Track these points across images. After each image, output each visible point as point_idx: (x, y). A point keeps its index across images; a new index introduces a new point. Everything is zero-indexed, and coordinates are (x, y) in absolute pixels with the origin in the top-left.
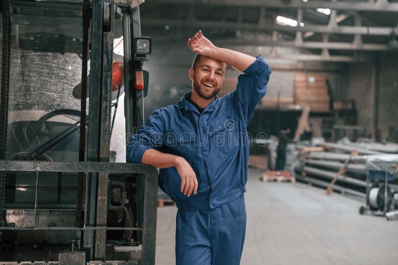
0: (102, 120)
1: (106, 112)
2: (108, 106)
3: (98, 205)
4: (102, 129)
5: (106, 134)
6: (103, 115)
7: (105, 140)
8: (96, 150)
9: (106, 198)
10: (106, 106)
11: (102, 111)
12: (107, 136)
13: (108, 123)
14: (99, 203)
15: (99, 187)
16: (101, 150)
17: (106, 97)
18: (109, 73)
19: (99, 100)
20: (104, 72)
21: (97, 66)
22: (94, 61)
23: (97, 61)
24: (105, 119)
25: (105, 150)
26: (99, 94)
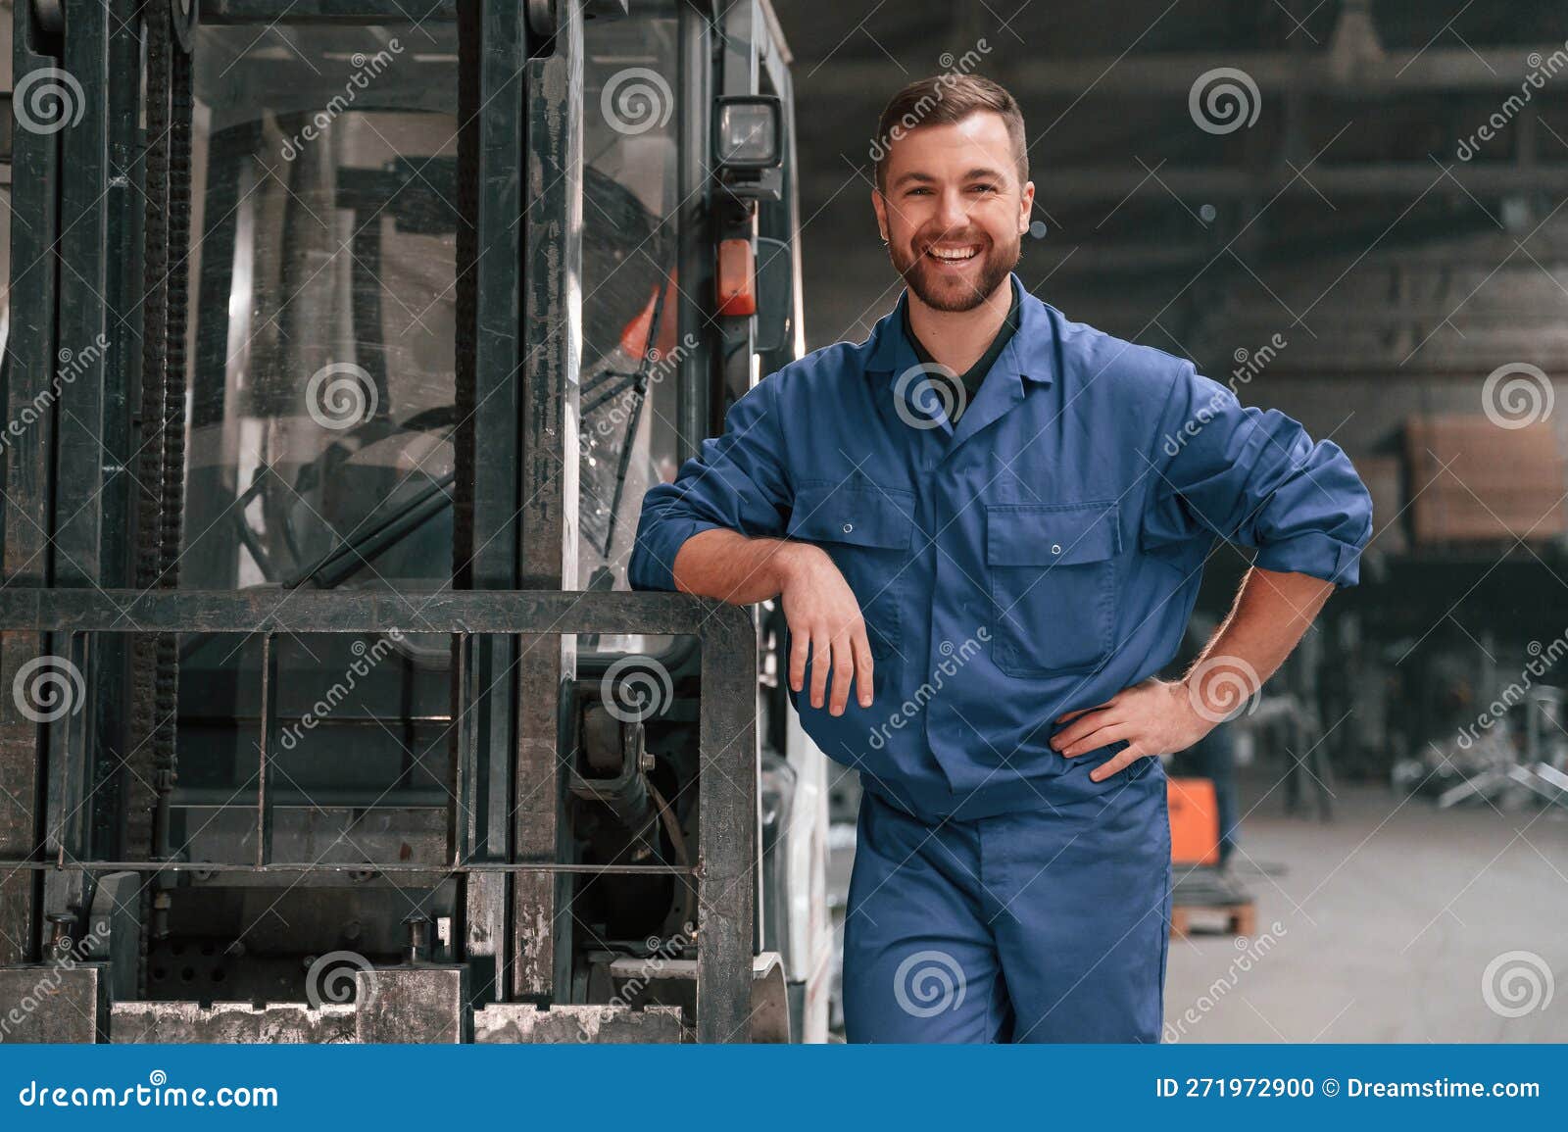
0: (529, 418)
1: (542, 386)
2: (552, 364)
3: (521, 776)
4: (529, 458)
5: (545, 479)
6: (531, 402)
7: (544, 506)
8: (506, 547)
9: (551, 745)
10: (544, 364)
11: (528, 380)
12: (550, 484)
13: (551, 432)
14: (524, 764)
15: (523, 698)
16: (528, 545)
17: (544, 325)
18: (554, 225)
19: (514, 338)
20: (531, 223)
21: (504, 196)
22: (492, 180)
23: (501, 179)
24: (541, 418)
25: (543, 544)
26: (515, 313)
